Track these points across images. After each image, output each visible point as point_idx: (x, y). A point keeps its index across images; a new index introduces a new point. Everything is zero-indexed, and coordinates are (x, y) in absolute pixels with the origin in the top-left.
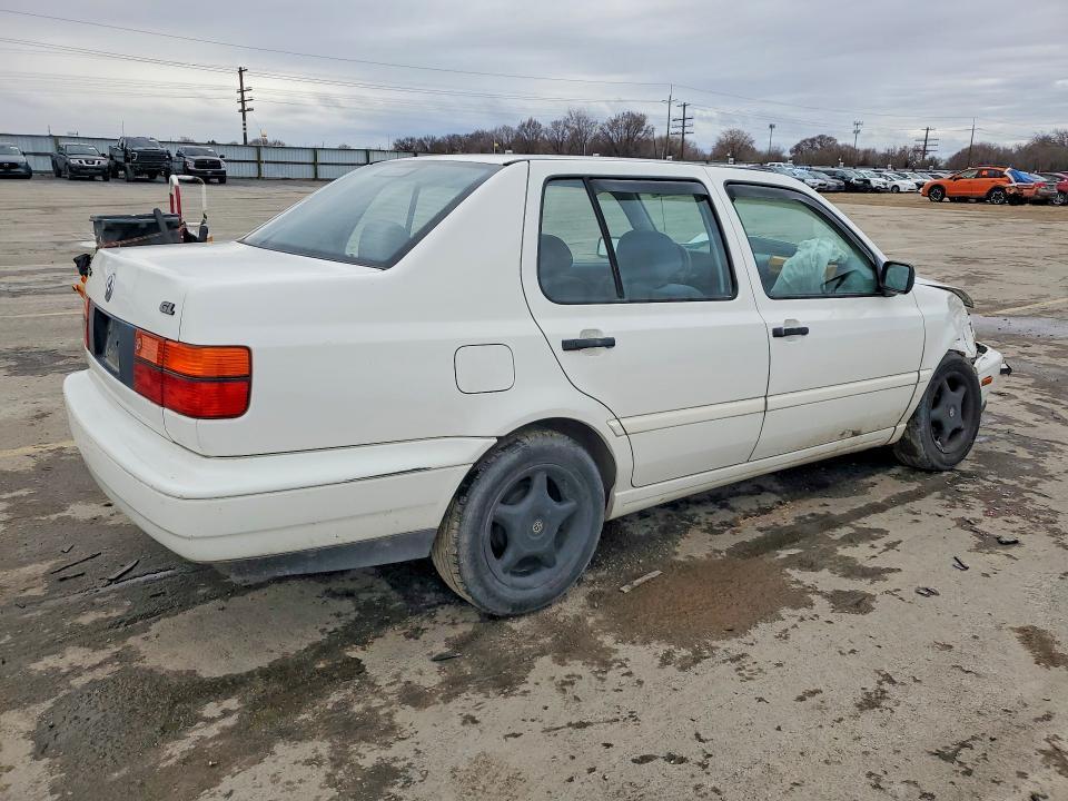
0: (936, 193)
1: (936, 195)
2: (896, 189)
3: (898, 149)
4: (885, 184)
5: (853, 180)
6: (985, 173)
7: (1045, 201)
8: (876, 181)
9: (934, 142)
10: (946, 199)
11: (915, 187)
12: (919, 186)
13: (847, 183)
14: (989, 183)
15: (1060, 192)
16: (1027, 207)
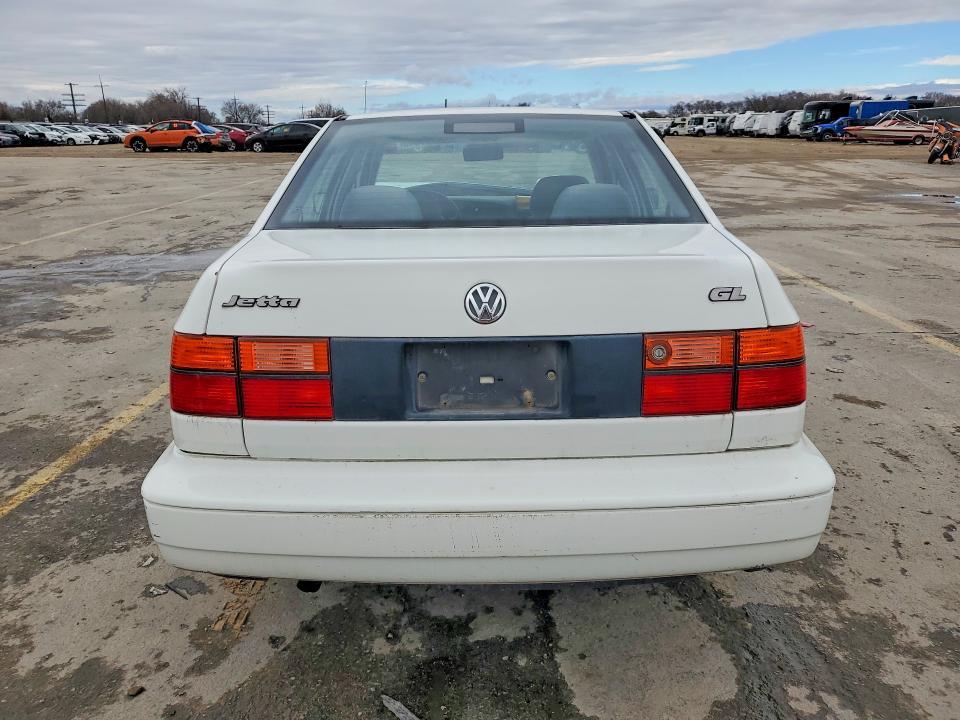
0: (137, 144)
1: (138, 146)
2: (71, 142)
3: (33, 103)
4: (60, 137)
5: (27, 133)
6: (175, 125)
7: (223, 148)
8: (50, 135)
9: (82, 98)
10: (147, 150)
11: (89, 140)
12: (94, 138)
13: (22, 136)
14: (182, 134)
15: (233, 140)
16: (215, 154)
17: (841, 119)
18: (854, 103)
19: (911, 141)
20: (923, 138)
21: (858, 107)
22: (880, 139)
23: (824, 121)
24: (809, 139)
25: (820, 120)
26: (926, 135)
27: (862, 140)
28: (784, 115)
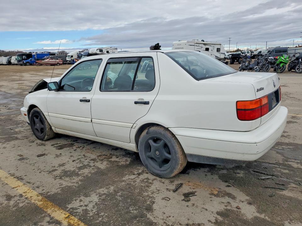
17: (30, 59)
18: (33, 54)
19: (56, 65)
20: (59, 63)
21: (35, 55)
22: (47, 64)
23: (25, 59)
24: (21, 65)
25: (24, 59)
26: (60, 63)
27: (41, 65)
28: (8, 57)
